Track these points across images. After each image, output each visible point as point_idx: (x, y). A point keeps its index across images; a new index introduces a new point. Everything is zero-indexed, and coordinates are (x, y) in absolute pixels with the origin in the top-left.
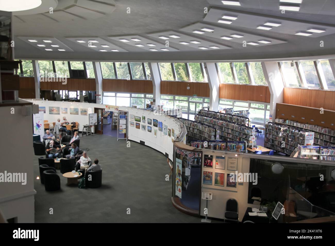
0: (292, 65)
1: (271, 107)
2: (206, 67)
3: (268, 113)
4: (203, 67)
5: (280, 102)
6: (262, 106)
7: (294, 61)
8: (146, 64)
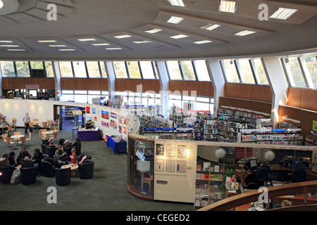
0: (231, 63)
1: (215, 101)
2: (156, 65)
3: (212, 106)
4: (154, 64)
5: (222, 95)
6: (207, 100)
7: (233, 60)
8: (102, 63)
